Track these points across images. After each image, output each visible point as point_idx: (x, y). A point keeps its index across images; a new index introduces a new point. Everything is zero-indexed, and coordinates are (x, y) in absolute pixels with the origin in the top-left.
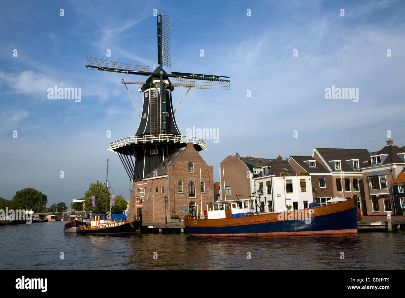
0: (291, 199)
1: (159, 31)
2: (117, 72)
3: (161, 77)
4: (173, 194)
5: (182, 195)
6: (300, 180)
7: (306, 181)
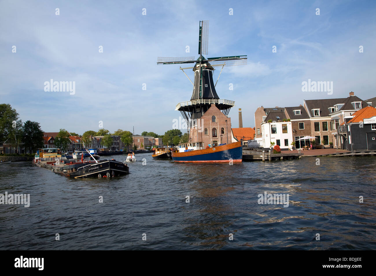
0: (274, 138)
1: (200, 32)
2: (174, 63)
3: (200, 63)
4: (201, 136)
5: (208, 136)
6: (282, 125)
7: (287, 125)
